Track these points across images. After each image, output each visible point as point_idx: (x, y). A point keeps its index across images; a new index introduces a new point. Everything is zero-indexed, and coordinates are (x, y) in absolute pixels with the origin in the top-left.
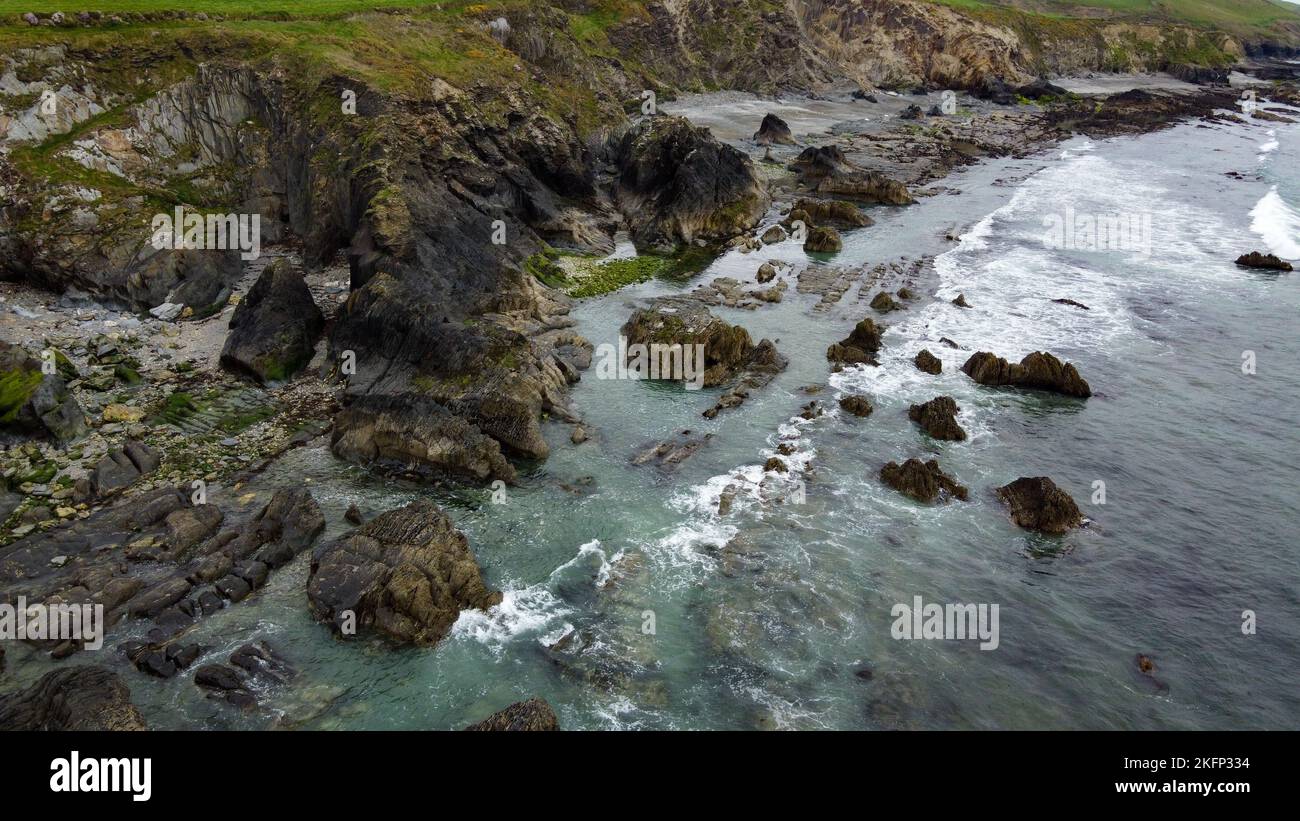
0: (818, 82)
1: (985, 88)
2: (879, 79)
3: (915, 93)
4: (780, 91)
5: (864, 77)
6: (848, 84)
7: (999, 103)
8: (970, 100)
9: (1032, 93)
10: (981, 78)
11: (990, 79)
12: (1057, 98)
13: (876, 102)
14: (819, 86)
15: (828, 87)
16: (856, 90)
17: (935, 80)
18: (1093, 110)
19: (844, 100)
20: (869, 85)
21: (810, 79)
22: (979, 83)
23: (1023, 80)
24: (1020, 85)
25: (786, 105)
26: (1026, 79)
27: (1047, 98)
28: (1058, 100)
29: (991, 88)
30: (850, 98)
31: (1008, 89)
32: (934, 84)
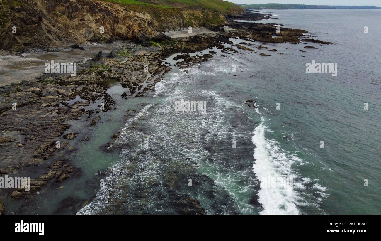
0: (54, 41)
1: (138, 39)
2: (90, 36)
3: (107, 43)
4: (26, 48)
5: (82, 36)
6: (70, 42)
7: (144, 46)
8: (132, 45)
9: (158, 40)
10: (135, 35)
11: (139, 35)
12: (168, 42)
13: (84, 50)
14: (54, 43)
15: (60, 43)
16: (74, 44)
17: (117, 36)
18: (181, 47)
19: (67, 50)
20: (84, 40)
21: (50, 39)
22: (135, 37)
23: (154, 34)
24: (153, 36)
25: (27, 57)
26: (155, 34)
27: (164, 42)
28: (168, 43)
29: (140, 39)
30: (70, 49)
31: (148, 39)
32: (117, 37)
